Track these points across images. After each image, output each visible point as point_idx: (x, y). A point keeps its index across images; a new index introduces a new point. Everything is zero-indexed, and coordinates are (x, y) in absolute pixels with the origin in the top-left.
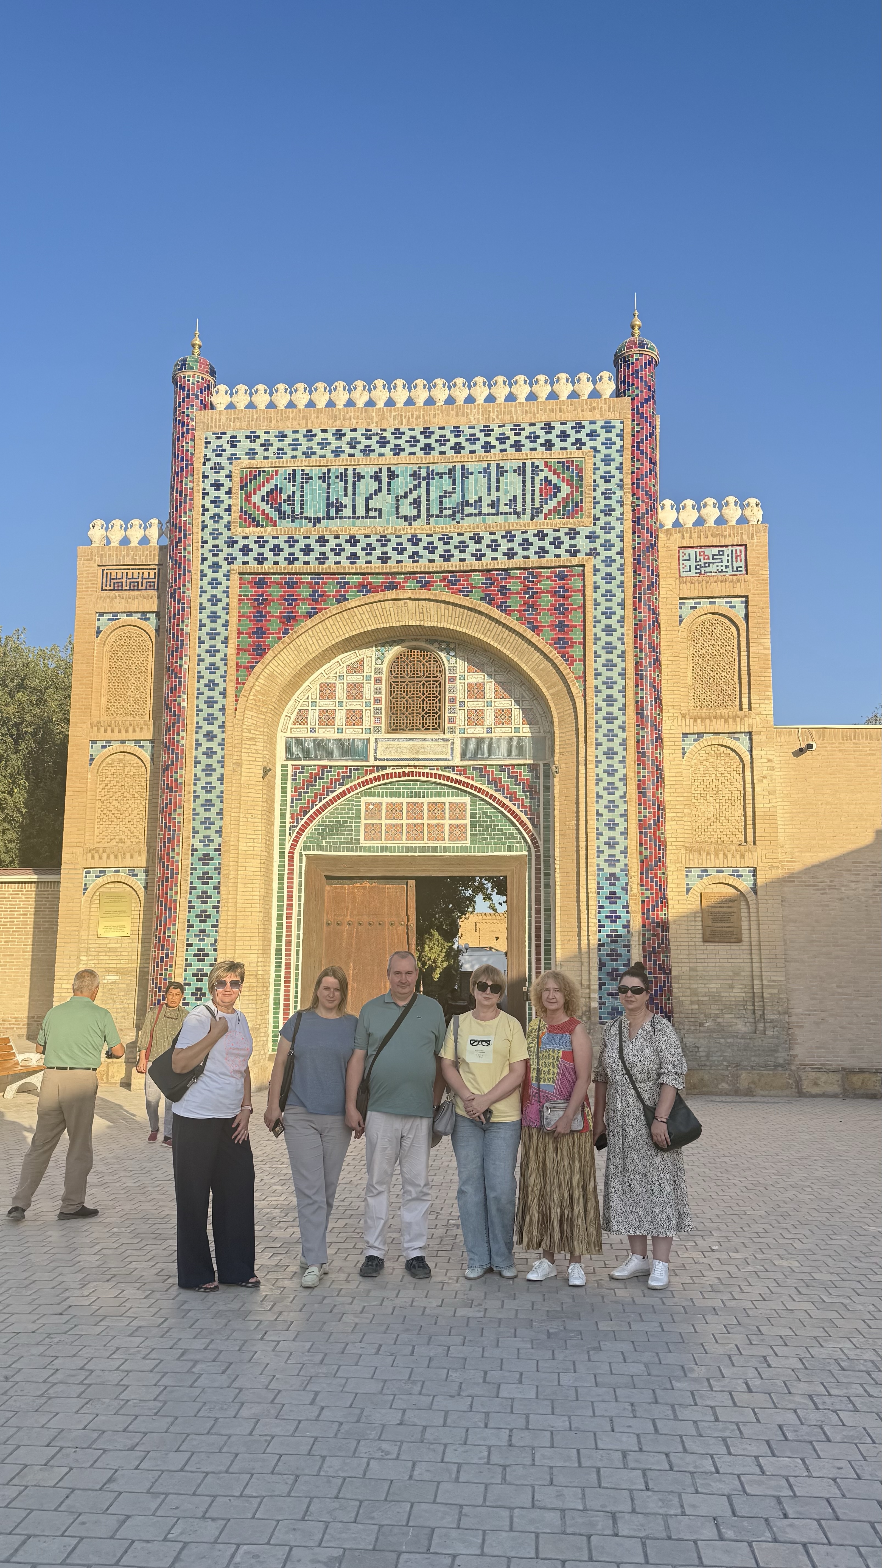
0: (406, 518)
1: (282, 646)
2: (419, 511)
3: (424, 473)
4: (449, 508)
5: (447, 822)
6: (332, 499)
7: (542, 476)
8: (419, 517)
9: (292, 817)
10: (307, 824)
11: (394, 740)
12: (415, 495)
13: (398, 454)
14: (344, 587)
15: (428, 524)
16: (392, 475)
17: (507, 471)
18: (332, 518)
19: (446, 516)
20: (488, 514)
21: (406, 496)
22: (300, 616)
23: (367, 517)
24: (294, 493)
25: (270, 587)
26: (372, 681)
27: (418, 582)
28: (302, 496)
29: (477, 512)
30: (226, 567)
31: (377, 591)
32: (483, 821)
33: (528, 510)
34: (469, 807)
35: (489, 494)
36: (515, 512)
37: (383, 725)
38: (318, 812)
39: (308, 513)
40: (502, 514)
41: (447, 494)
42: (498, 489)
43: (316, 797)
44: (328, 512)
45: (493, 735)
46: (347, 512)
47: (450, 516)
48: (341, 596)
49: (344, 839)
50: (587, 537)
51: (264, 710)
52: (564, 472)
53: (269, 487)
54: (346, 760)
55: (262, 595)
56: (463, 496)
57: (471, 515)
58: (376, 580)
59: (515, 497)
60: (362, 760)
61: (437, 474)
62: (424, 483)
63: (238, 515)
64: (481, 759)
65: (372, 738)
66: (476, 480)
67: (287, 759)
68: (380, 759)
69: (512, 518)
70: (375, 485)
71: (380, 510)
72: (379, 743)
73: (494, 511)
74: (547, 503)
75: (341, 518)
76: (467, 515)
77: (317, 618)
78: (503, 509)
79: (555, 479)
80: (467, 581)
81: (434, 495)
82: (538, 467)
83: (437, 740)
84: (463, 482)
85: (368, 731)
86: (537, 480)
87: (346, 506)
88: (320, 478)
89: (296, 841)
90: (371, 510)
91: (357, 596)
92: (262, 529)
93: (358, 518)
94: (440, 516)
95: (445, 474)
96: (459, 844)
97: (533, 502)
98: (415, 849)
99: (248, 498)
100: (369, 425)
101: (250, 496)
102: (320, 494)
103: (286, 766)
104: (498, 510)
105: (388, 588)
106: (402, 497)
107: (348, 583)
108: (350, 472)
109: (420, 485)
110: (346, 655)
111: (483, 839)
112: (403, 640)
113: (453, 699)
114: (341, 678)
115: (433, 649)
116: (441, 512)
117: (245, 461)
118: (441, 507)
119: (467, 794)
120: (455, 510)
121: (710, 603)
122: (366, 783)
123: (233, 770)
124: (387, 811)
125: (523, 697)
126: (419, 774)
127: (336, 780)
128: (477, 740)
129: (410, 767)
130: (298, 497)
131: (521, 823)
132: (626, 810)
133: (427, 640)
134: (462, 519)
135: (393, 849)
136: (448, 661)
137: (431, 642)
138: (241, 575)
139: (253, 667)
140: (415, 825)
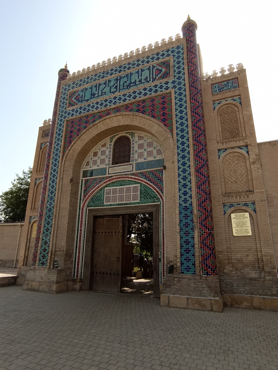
0: (113, 92)
1: (76, 140)
2: (117, 89)
3: (119, 78)
4: (126, 86)
5: (132, 194)
6: (92, 93)
7: (156, 68)
8: (117, 91)
9: (83, 196)
10: (88, 198)
11: (114, 167)
12: (116, 85)
13: (112, 75)
14: (95, 118)
15: (119, 92)
16: (110, 81)
17: (144, 70)
19: (125, 88)
22: (82, 129)
23: (102, 95)
25: (75, 123)
27: (116, 111)
28: (85, 95)
29: (135, 84)
30: (63, 120)
31: (104, 117)
32: (144, 192)
33: (151, 80)
34: (139, 188)
35: (138, 78)
36: (147, 81)
37: (111, 162)
38: (91, 194)
39: (86, 98)
40: (142, 83)
41: (125, 82)
42: (141, 76)
43: (91, 189)
44: (91, 97)
45: (146, 160)
46: (96, 95)
47: (126, 88)
48: (94, 121)
49: (98, 203)
50: (172, 83)
51: (72, 161)
52: (163, 65)
53: (76, 95)
54: (100, 175)
55: (72, 126)
56: (130, 81)
57: (133, 86)
58: (104, 113)
59: (147, 77)
60: (105, 175)
61: (123, 77)
62: (119, 81)
63: (68, 105)
64: (143, 170)
65: (108, 167)
66: (134, 75)
69: (146, 83)
70: (105, 86)
71: (106, 92)
72: (110, 169)
73: (140, 83)
74: (158, 76)
75: (94, 98)
76: (131, 86)
77: (87, 129)
78: (143, 81)
79: (160, 68)
80: (131, 107)
81: (121, 83)
82: (154, 66)
83: (128, 165)
84: (130, 77)
86: (154, 70)
87: (96, 94)
88: (90, 88)
89: (84, 204)
90: (103, 93)
91: (98, 120)
92: (74, 107)
93: (99, 96)
95: (125, 76)
96: (136, 201)
97: (153, 77)
98: (121, 204)
99: (71, 100)
100: (104, 70)
102: (89, 93)
103: (83, 180)
105: (107, 115)
106: (112, 87)
107: (96, 116)
108: (98, 84)
109: (117, 82)
110: (101, 142)
111: (144, 199)
112: (118, 134)
113: (133, 150)
114: (99, 149)
115: (128, 135)
116: (123, 88)
117: (71, 90)
118: (124, 86)
119: (138, 183)
120: (128, 86)
121: (226, 101)
122: (105, 182)
123: (60, 181)
124: (113, 192)
125: (157, 145)
126: (122, 177)
127: (97, 183)
128: (141, 163)
129: (119, 175)
130: (84, 95)
131: (157, 191)
132: (190, 179)
133: (125, 133)
134: (130, 88)
135: (114, 205)
136: (132, 138)
137: (127, 133)
138: (67, 121)
139: (68, 147)
140: (121, 196)
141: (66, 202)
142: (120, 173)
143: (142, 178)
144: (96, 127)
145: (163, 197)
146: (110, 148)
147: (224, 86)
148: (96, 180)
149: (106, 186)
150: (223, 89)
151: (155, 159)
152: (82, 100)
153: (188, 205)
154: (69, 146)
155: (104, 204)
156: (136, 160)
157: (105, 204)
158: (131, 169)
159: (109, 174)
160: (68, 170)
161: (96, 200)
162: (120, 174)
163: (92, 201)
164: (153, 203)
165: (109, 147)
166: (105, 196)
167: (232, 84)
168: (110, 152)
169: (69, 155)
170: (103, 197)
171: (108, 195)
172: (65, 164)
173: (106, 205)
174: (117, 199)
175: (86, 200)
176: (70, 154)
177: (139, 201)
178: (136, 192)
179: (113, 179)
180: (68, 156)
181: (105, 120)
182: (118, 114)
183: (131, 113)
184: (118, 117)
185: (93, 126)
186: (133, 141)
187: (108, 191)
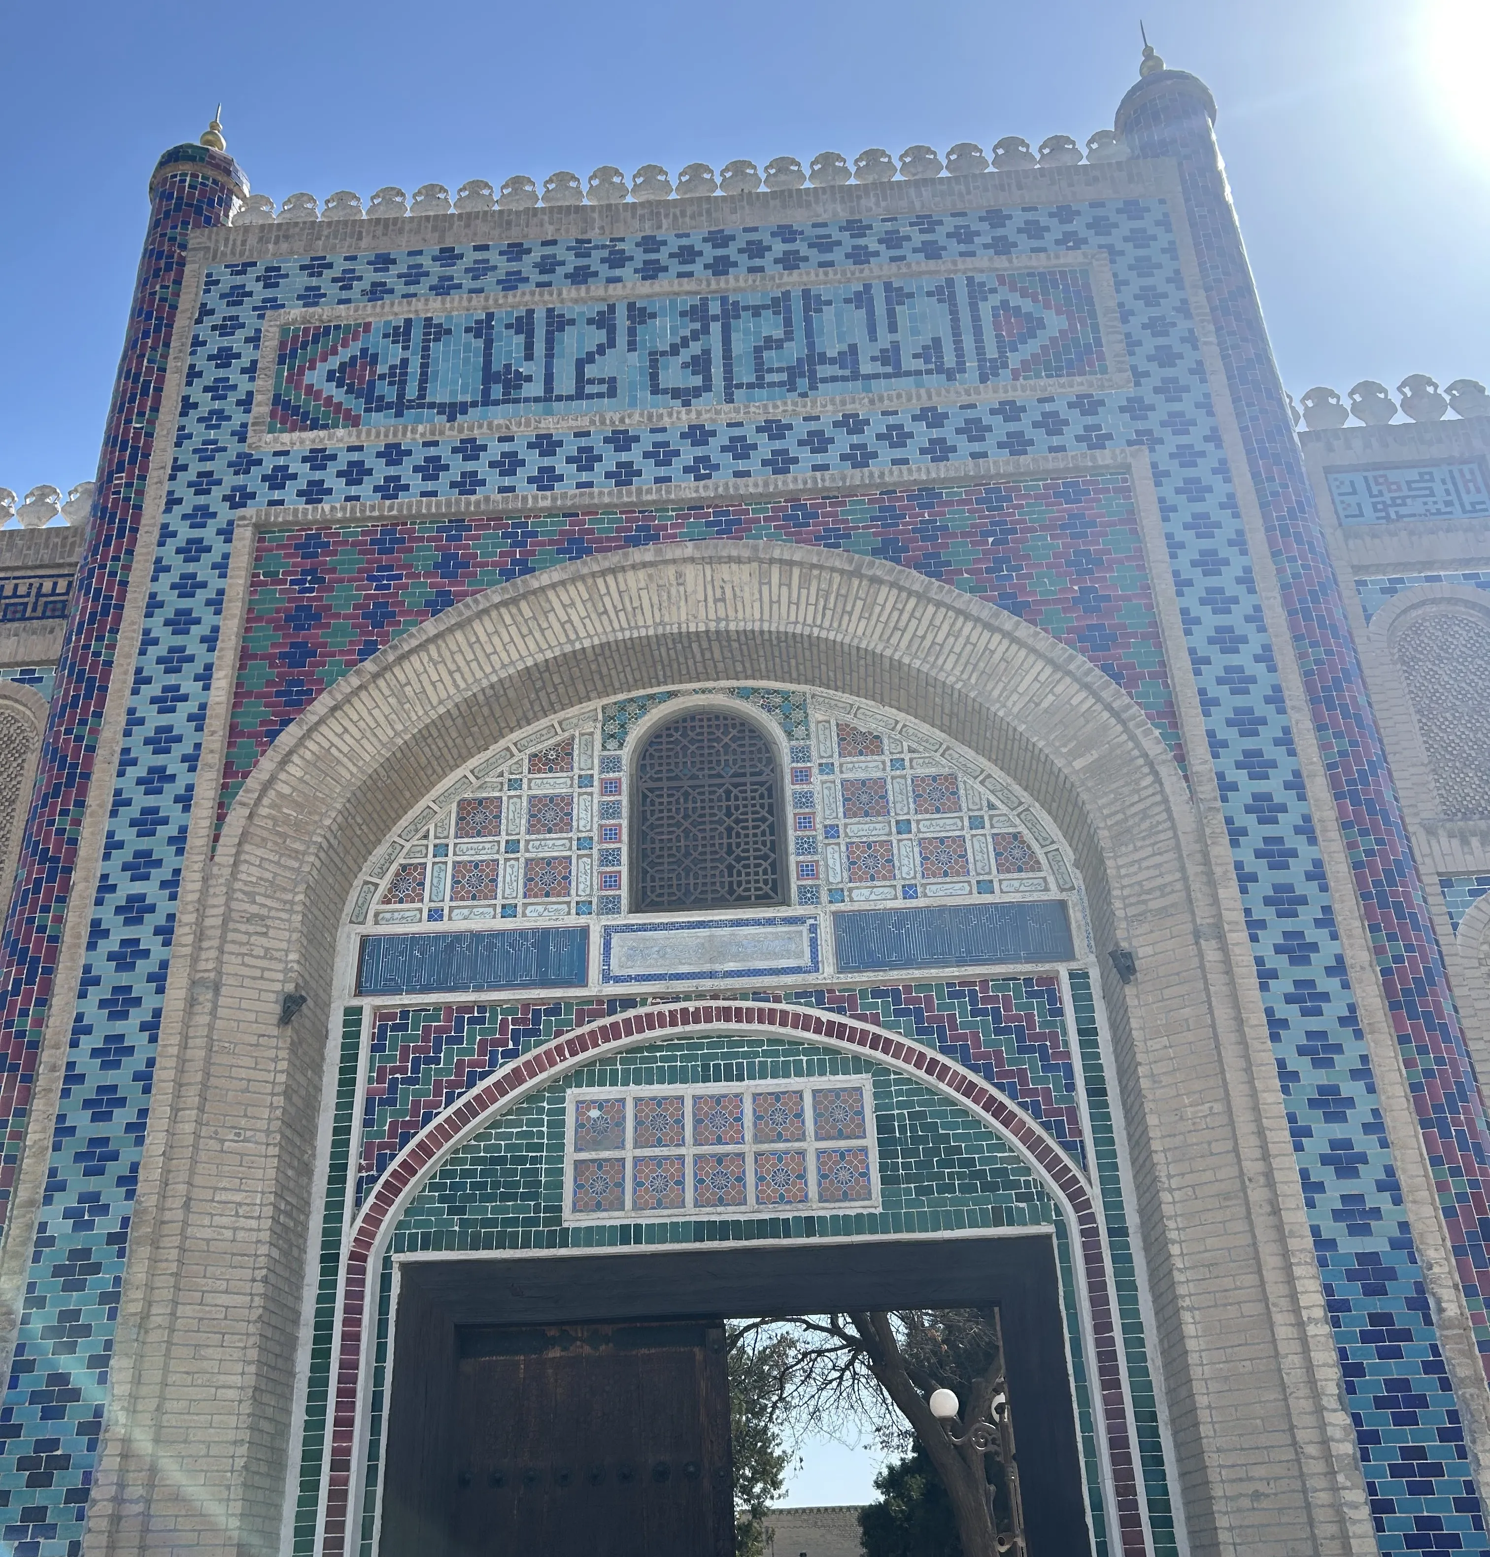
0: (676, 393)
1: (355, 682)
2: (708, 378)
3: (715, 308)
4: (780, 370)
5: (811, 1146)
6: (497, 366)
7: (994, 300)
8: (707, 388)
9: (367, 1151)
10: (408, 1169)
11: (655, 927)
12: (695, 348)
13: (654, 277)
14: (523, 544)
15: (730, 400)
16: (639, 314)
17: (911, 295)
18: (496, 403)
19: (772, 385)
20: (876, 376)
21: (674, 350)
22: (409, 612)
23: (580, 395)
24: (405, 362)
25: (334, 553)
26: (596, 789)
27: (709, 524)
28: (425, 366)
29: (847, 372)
30: (224, 513)
31: (609, 549)
32: (915, 1139)
33: (971, 364)
34: (869, 1102)
35: (873, 338)
36: (940, 370)
37: (624, 893)
38: (442, 1133)
39: (438, 394)
40: (908, 374)
41: (772, 343)
42: (893, 328)
43: (438, 1093)
44: (486, 393)
45: (920, 902)
46: (535, 389)
47: (781, 384)
48: (515, 562)
49: (516, 1209)
50: (1122, 410)
51: (297, 846)
52: (1045, 292)
53: (344, 355)
54: (524, 986)
55: (312, 571)
56: (811, 345)
57: (834, 379)
58: (603, 526)
59: (937, 342)
60: (569, 984)
61: (746, 308)
62: (716, 328)
63: (266, 409)
64: (893, 966)
65: (596, 925)
66: (839, 315)
67: (360, 991)
68: (618, 980)
69: (935, 381)
70: (601, 336)
71: (613, 380)
72: (615, 939)
73: (889, 369)
74: (1014, 349)
75: (517, 401)
76: (824, 380)
77: (450, 616)
78: (909, 363)
79: (1027, 306)
80: (834, 514)
81: (740, 347)
82: (982, 284)
83: (770, 922)
84: (808, 320)
85: (583, 908)
86: (985, 309)
87: (529, 379)
88: (468, 330)
89: (373, 1220)
90: (591, 382)
91: (553, 562)
92: (322, 433)
93: (559, 398)
94: (759, 384)
95: (765, 307)
96: (852, 1209)
97: (980, 350)
98: (721, 1230)
99: (295, 378)
100: (584, 232)
101: (301, 372)
102: (466, 360)
103: (359, 1010)
104: (898, 364)
105: (634, 542)
106: (663, 354)
107: (534, 534)
108: (540, 316)
109: (706, 330)
110: (528, 730)
111: (920, 1191)
112: (672, 695)
113: (805, 822)
114: (514, 784)
115: (749, 708)
116: (760, 378)
117: (295, 312)
118: (760, 368)
119: (859, 1065)
120: (793, 373)
121: (1428, 579)
122: (578, 1045)
123: (192, 1002)
124: (638, 1123)
125: (991, 806)
126: (726, 1014)
127: (496, 1043)
128: (880, 917)
129: (701, 996)
130: (414, 368)
131: (1028, 1138)
132: (1364, 1059)
133: (731, 691)
134: (813, 387)
135: (657, 1233)
136: (789, 734)
137: (745, 694)
138: (261, 530)
139: (273, 735)
140: (720, 1159)
141: (238, 1197)
142: (712, 975)
143: (887, 1026)
144: (528, 613)
145: (1083, 1182)
146: (611, 787)
147: (1405, 492)
148: (482, 1021)
149: (575, 1077)
150: (1403, 511)
151: (987, 898)
152: (401, 395)
153: (1377, 1244)
154: (286, 723)
155: (558, 1221)
156: (836, 895)
157: (571, 1220)
158: (800, 955)
159: (607, 977)
160: (263, 918)
161: (482, 1186)
162: (707, 984)
163: (442, 1199)
164: (998, 1223)
165: (596, 772)
166: (570, 1155)
167: (1450, 486)
168: (609, 811)
169: (280, 795)
170: (549, 1160)
171: (596, 1145)
172: (243, 867)
173: (590, 1235)
174: (681, 1183)
175: (392, 1189)
176: (286, 790)
177: (875, 1205)
178: (841, 1136)
179: (650, 1022)
180: (273, 806)
181: (613, 571)
182: (729, 548)
183: (837, 559)
184: (724, 571)
185: (514, 601)
186: (802, 754)
187: (594, 1113)
